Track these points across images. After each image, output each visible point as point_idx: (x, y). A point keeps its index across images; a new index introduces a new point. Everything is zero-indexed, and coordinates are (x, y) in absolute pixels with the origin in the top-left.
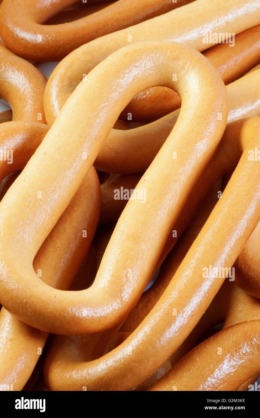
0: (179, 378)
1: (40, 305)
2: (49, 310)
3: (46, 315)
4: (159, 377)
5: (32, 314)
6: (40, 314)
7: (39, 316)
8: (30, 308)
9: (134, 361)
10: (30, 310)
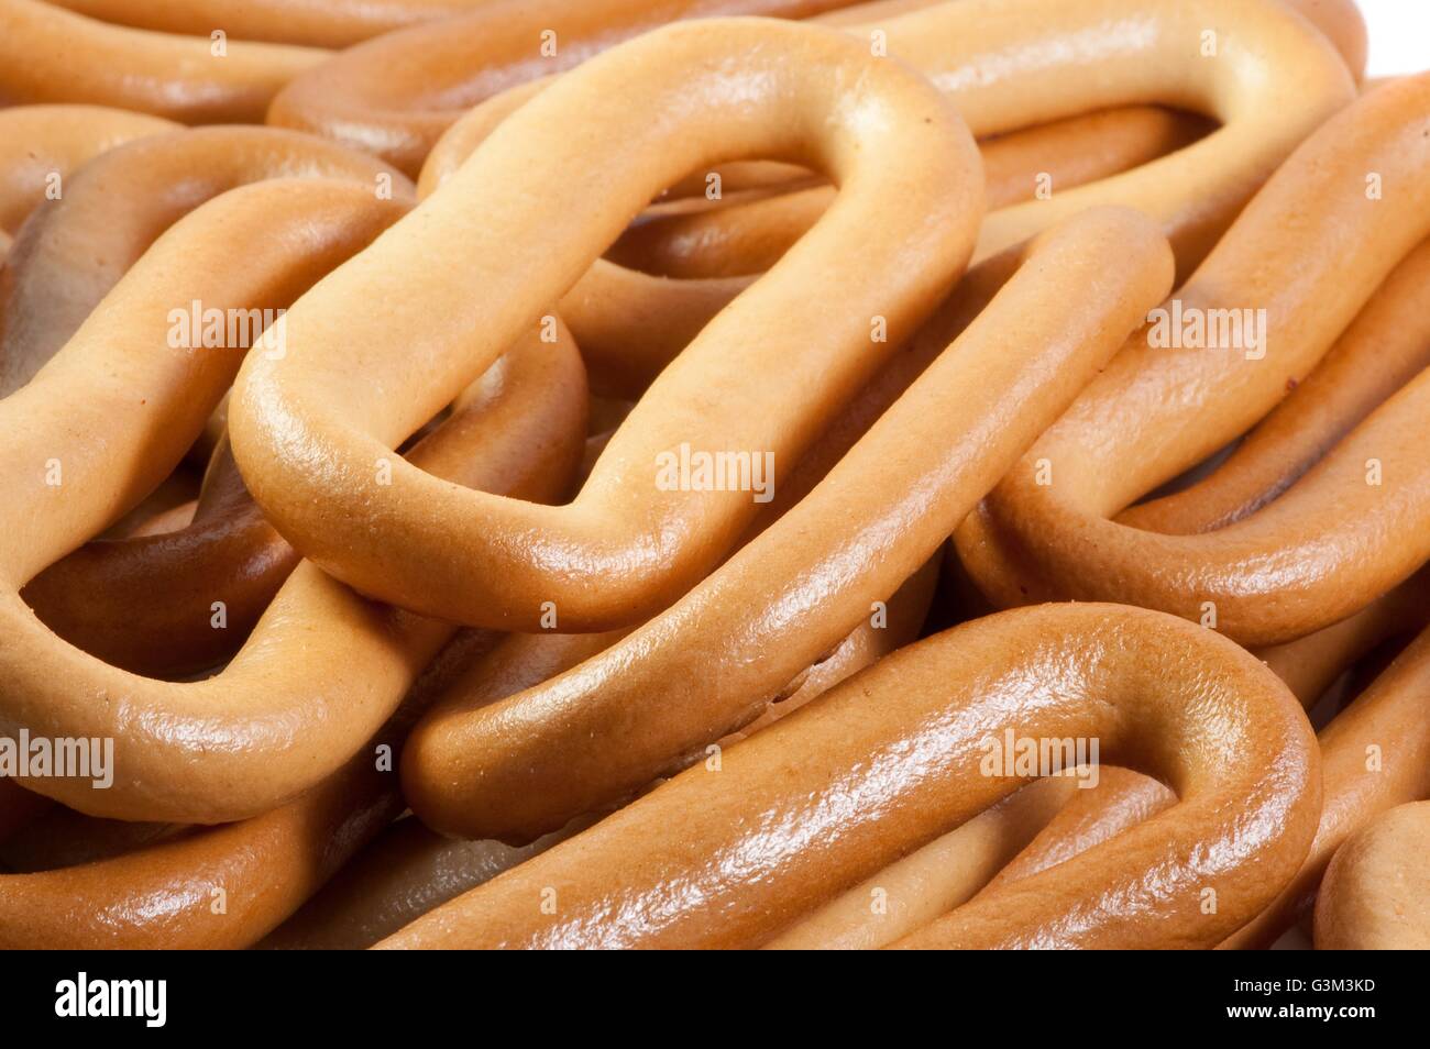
0: (833, 709)
1: (409, 500)
2: (434, 516)
3: (425, 530)
4: (737, 725)
5: (382, 529)
6: (406, 528)
7: (402, 534)
8: (375, 512)
9: (696, 644)
10: (376, 516)
